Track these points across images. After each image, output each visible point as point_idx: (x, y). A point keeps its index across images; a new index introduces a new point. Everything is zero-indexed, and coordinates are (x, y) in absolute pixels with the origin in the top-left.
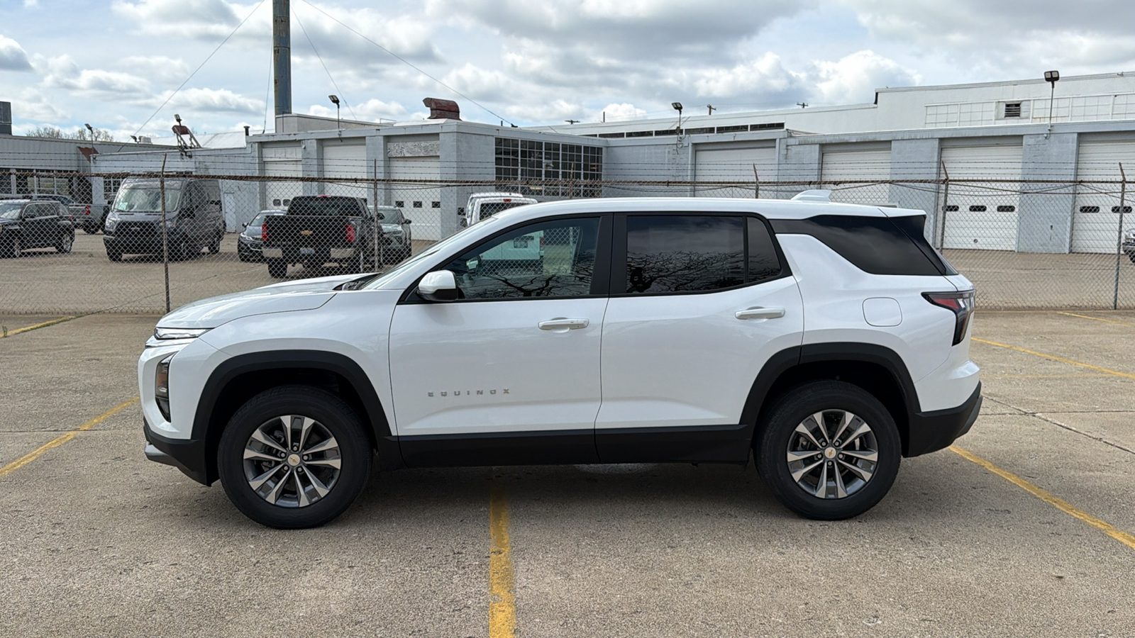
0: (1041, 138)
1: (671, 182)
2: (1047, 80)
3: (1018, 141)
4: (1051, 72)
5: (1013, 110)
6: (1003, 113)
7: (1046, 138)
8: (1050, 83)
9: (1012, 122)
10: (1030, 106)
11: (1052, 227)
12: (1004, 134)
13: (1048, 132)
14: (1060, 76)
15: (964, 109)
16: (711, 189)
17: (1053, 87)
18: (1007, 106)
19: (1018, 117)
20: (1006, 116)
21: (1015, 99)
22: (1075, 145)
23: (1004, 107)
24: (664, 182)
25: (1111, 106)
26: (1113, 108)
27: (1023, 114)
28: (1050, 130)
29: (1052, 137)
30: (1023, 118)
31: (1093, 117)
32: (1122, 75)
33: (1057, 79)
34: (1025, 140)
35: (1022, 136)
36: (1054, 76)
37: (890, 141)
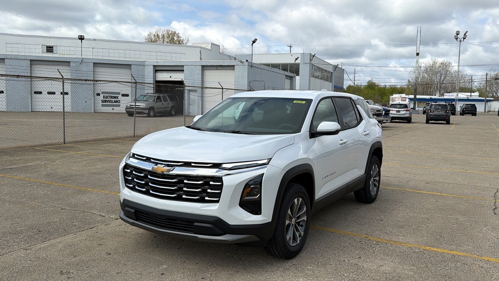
0: (78, 63)
1: (20, 76)
2: (79, 39)
3: (68, 64)
4: (81, 36)
5: (50, 49)
6: (45, 50)
7: (80, 63)
8: (80, 40)
9: (49, 55)
10: (57, 48)
11: (86, 101)
12: (62, 60)
13: (81, 61)
14: (85, 38)
15: (26, 46)
16: (41, 81)
17: (82, 42)
18: (47, 47)
19: (52, 53)
20: (47, 52)
21: (50, 45)
22: (93, 67)
23: (46, 48)
24: (16, 76)
25: (92, 52)
26: (92, 53)
27: (54, 52)
28: (82, 60)
29: (83, 64)
30: (54, 54)
31: (96, 56)
32: (95, 40)
33: (83, 39)
34: (71, 64)
35: (70, 62)
36: (82, 38)
37: (4, 59)
